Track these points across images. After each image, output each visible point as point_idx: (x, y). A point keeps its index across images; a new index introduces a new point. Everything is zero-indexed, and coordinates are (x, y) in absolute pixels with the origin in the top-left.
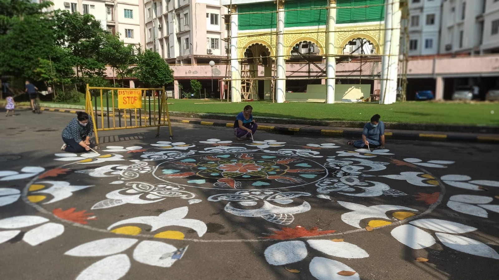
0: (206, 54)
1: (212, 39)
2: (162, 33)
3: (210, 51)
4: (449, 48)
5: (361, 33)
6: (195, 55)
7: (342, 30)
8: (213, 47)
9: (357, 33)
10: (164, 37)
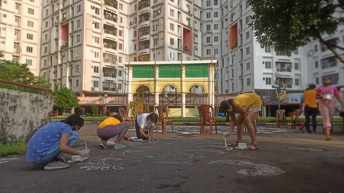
0: (90, 90)
1: (95, 81)
2: (56, 76)
3: (93, 88)
4: (227, 91)
5: (197, 82)
6: (83, 91)
7: (189, 80)
8: (94, 86)
9: (196, 82)
10: (58, 79)
